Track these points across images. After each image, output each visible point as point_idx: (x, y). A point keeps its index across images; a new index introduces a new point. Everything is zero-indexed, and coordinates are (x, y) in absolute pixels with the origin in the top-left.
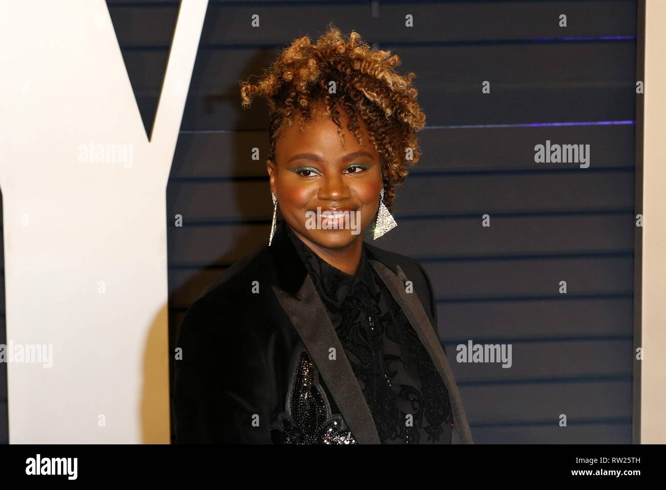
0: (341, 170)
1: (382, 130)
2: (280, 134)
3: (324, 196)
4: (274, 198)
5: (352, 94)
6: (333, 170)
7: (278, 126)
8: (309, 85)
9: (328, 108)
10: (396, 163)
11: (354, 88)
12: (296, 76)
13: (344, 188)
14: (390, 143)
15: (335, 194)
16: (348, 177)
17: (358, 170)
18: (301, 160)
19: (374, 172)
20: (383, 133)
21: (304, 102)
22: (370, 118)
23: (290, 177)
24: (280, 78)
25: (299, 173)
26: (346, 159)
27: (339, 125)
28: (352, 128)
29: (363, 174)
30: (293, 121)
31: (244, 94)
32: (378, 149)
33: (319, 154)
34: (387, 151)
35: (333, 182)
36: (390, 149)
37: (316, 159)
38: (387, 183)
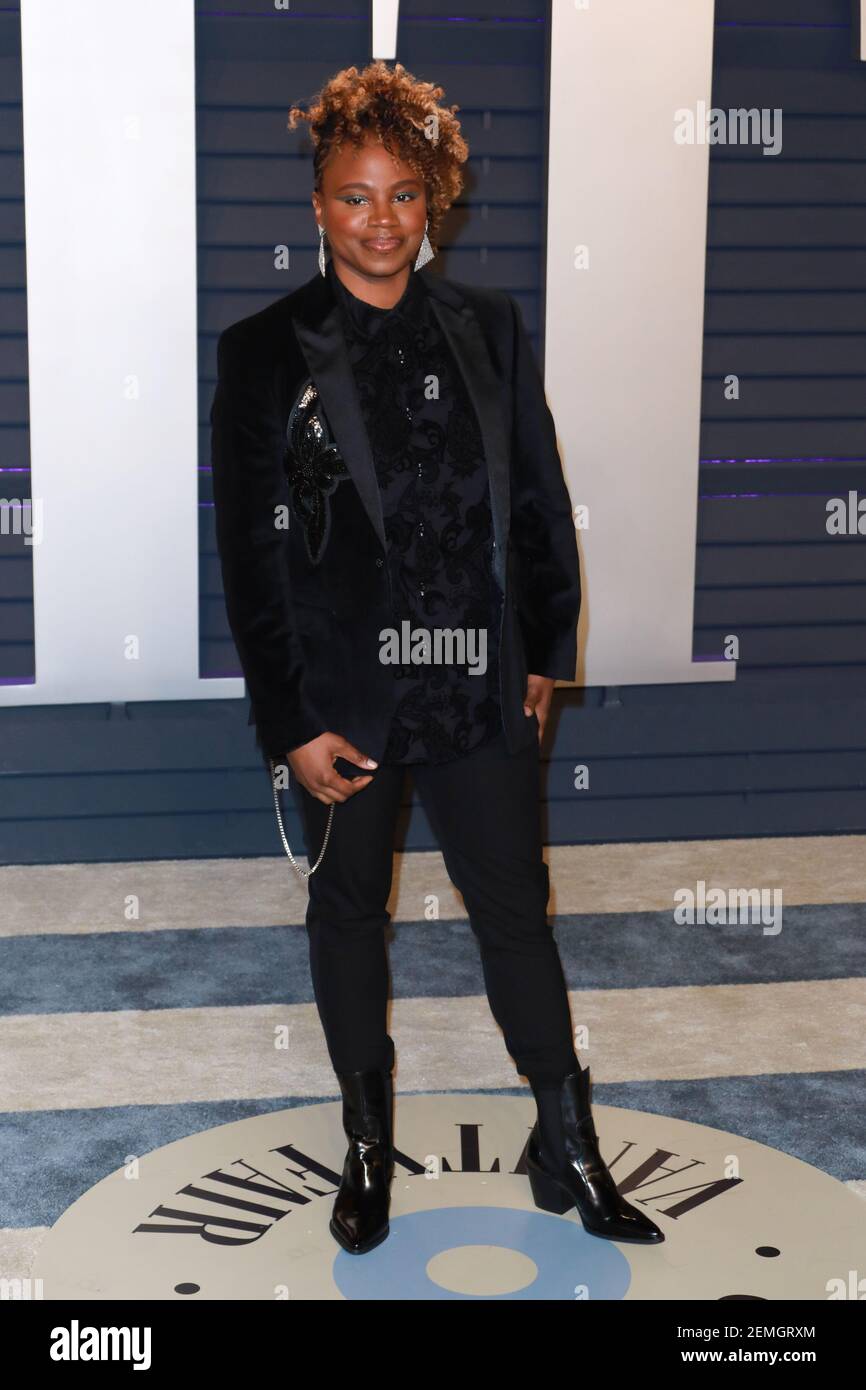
0: (390, 199)
1: (429, 160)
2: (326, 166)
3: (374, 223)
4: (321, 230)
5: (401, 123)
6: (381, 197)
7: (325, 156)
8: (359, 113)
9: (380, 136)
10: (443, 193)
11: (402, 117)
12: (346, 105)
13: (393, 216)
14: (437, 173)
15: (384, 221)
16: (397, 204)
17: (407, 198)
18: (350, 190)
19: (420, 201)
20: (430, 162)
21: (357, 129)
22: (419, 147)
23: (339, 207)
24: (329, 104)
25: (348, 202)
26: (395, 187)
27: (392, 153)
28: (403, 158)
29: (411, 202)
30: (343, 149)
31: (291, 118)
32: (426, 178)
33: (370, 183)
34: (435, 180)
35: (383, 208)
36: (438, 178)
37: (364, 187)
38: (430, 214)
